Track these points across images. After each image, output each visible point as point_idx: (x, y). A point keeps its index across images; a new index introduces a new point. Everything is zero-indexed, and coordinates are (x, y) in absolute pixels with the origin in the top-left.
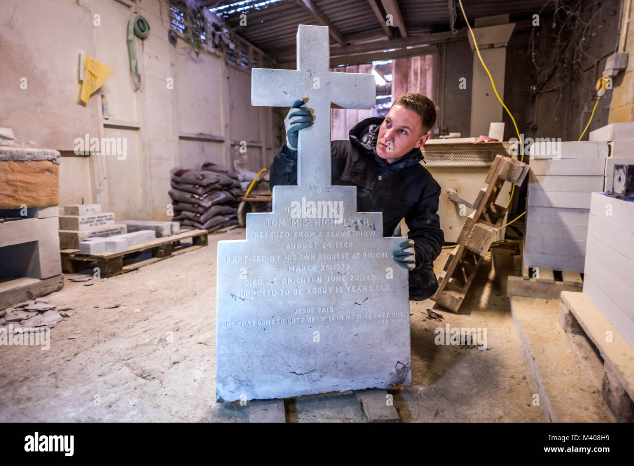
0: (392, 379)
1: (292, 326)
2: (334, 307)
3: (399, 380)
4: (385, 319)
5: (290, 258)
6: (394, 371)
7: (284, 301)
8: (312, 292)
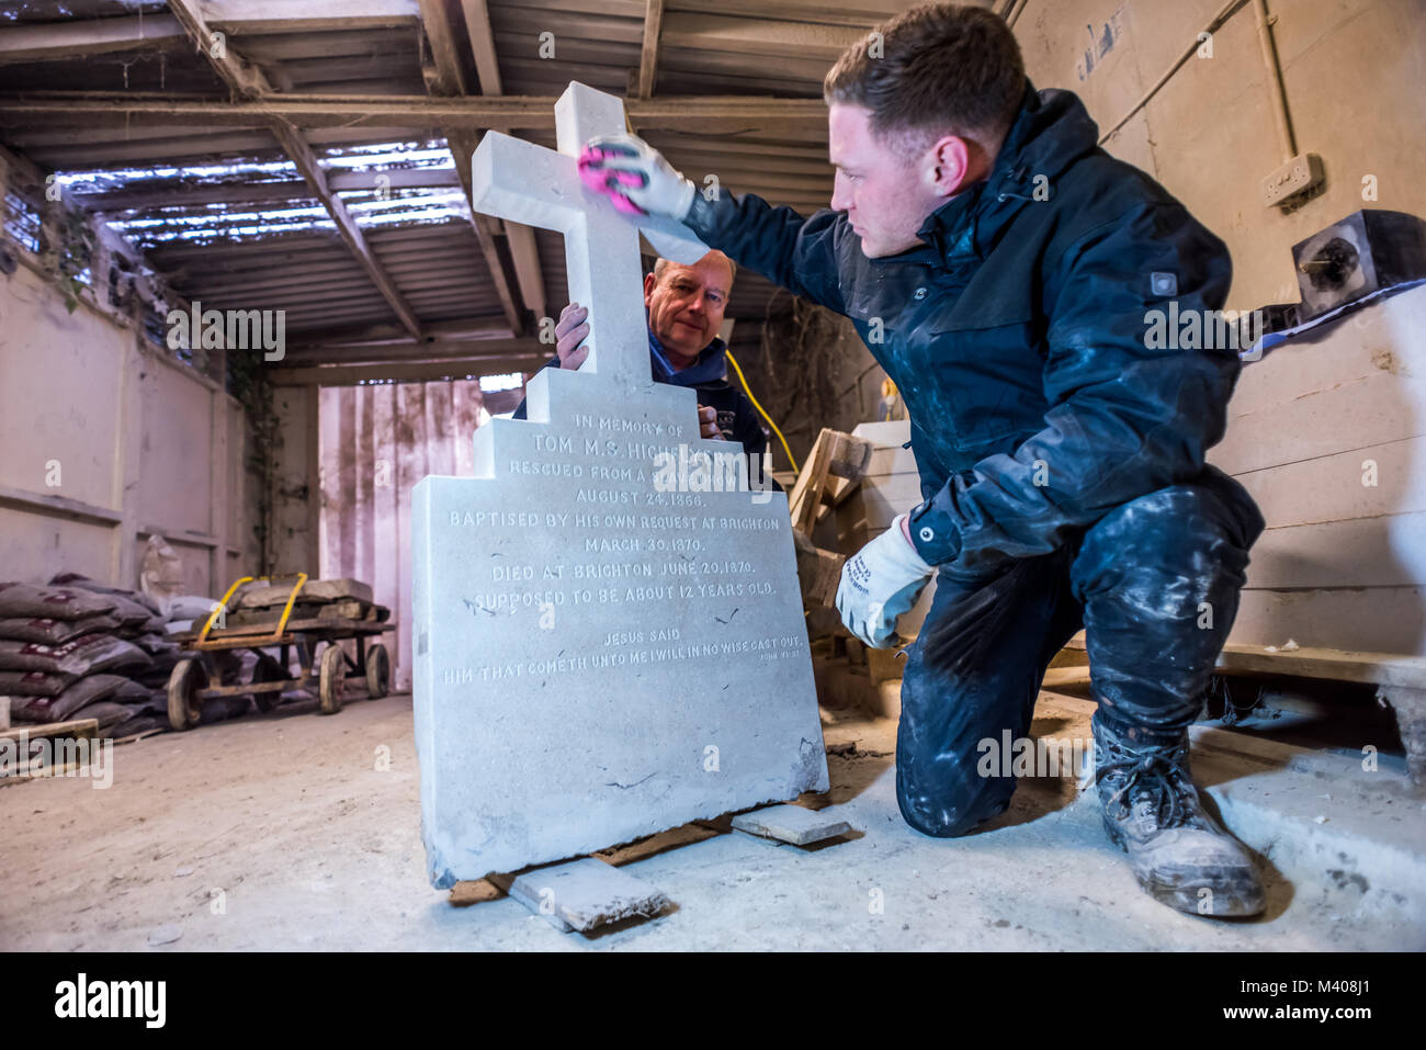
0: (797, 777)
1: (603, 673)
2: (681, 628)
3: (809, 778)
4: (770, 651)
5: (586, 521)
6: (798, 759)
7: (582, 617)
8: (635, 594)
